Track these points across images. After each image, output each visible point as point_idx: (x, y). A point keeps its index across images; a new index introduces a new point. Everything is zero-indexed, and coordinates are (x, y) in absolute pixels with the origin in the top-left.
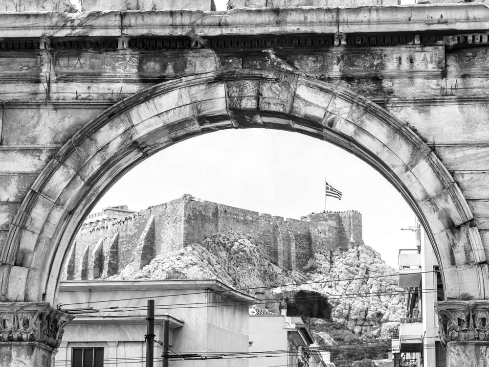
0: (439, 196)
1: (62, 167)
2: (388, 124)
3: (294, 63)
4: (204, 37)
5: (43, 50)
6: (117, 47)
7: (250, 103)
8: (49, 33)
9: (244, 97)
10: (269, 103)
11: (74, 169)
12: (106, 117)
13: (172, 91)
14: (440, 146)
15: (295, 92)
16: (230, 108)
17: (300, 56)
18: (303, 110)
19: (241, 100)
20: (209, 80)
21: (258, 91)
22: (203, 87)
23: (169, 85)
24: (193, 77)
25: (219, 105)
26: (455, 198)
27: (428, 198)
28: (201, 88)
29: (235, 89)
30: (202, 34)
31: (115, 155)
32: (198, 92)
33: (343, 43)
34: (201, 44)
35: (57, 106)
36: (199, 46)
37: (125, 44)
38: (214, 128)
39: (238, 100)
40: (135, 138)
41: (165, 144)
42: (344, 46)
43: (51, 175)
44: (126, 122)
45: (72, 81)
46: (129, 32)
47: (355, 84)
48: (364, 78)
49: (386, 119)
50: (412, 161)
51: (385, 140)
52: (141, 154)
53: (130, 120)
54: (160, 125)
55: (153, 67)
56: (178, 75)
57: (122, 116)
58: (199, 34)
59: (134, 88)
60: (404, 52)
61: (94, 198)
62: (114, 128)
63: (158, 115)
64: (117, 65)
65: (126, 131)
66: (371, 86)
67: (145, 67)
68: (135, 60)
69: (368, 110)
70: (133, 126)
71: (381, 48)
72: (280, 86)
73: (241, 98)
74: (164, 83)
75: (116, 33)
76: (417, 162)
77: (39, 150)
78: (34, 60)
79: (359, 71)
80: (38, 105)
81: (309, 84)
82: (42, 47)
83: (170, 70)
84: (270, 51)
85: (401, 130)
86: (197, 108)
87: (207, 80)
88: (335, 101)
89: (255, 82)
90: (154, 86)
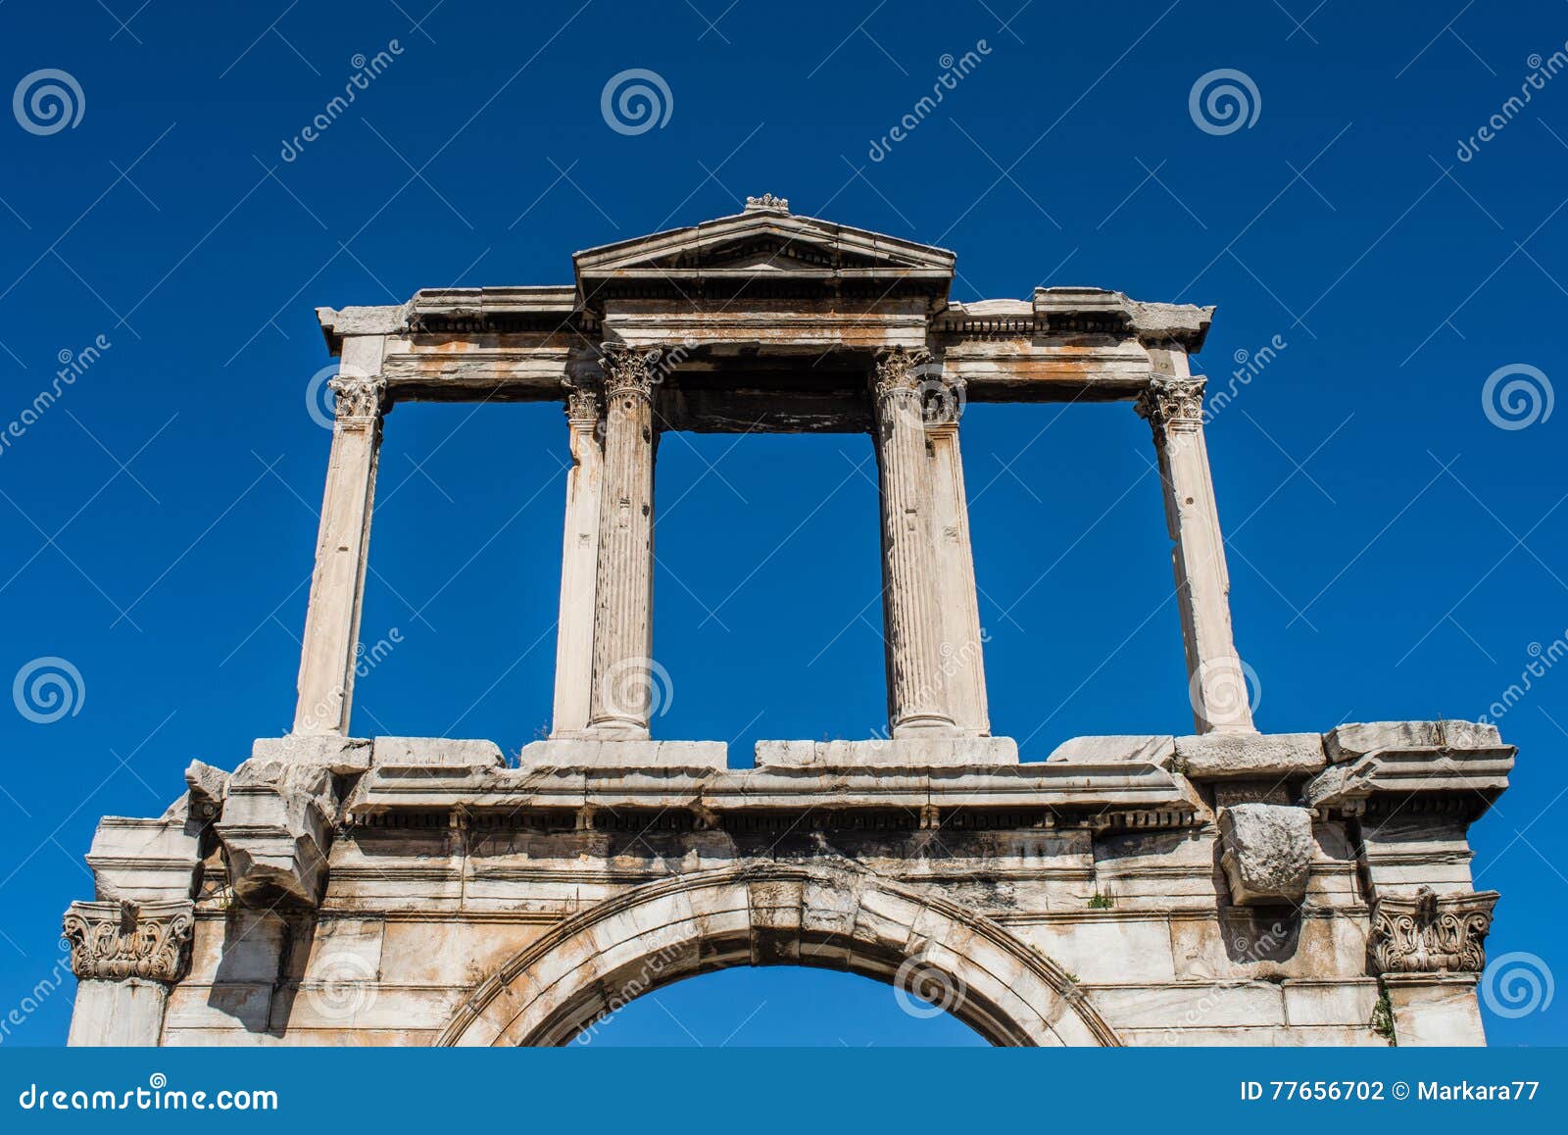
1: (479, 1019)
2: (1011, 951)
3: (857, 856)
4: (716, 811)
5: (455, 828)
6: (574, 826)
7: (788, 918)
8: (468, 799)
9: (778, 908)
10: (819, 919)
11: (499, 1023)
12: (555, 938)
13: (660, 897)
14: (1095, 987)
15: (859, 901)
16: (755, 926)
17: (866, 846)
18: (874, 930)
19: (774, 912)
20: (723, 880)
21: (801, 899)
22: (712, 891)
23: (657, 887)
24: (695, 875)
25: (741, 924)
28: (708, 893)
29: (763, 895)
30: (714, 806)
31: (568, 1002)
32: (705, 899)
33: (935, 823)
34: (708, 823)
35: (473, 919)
36: (705, 826)
37: (587, 820)
39: (768, 912)
40: (601, 973)
42: (936, 828)
44: (587, 946)
45: (500, 879)
46: (598, 800)
47: (954, 889)
48: (967, 880)
49: (1009, 945)
50: (1053, 1013)
51: (1007, 979)
53: (593, 943)
54: (643, 952)
56: (672, 871)
57: (580, 937)
58: (708, 806)
59: (602, 892)
60: (1028, 838)
62: (566, 956)
63: (639, 936)
64: (573, 854)
65: (587, 961)
66: (980, 893)
67: (619, 858)
68: (603, 847)
69: (978, 930)
70: (598, 953)
71: (993, 832)
72: (835, 891)
73: (773, 909)
74: (649, 884)
75: (575, 801)
76: (1061, 1012)
77: (440, 990)
78: (438, 844)
79: (959, 869)
80: (443, 918)
81: (882, 888)
82: (453, 824)
83: (659, 864)
84: (818, 836)
85: (1032, 962)
86: (702, 925)
87: (718, 881)
88: (925, 915)
89: (795, 885)
90: (634, 889)
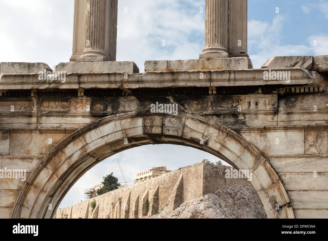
0: (270, 188)
1: (45, 169)
2: (241, 143)
3: (184, 105)
4: (130, 89)
5: (33, 97)
6: (78, 95)
7: (157, 130)
8: (36, 86)
9: (154, 126)
10: (169, 130)
11: (52, 170)
12: (71, 139)
13: (110, 122)
14: (272, 157)
15: (184, 123)
16: (144, 133)
17: (188, 101)
18: (189, 135)
19: (152, 128)
20: (133, 115)
21: (163, 123)
22: (129, 120)
23: (109, 119)
24: (123, 114)
25: (139, 132)
26: (279, 189)
27: (263, 189)
28: (128, 121)
29: (148, 121)
30: (128, 87)
31: (77, 162)
32: (126, 123)
33: (214, 92)
34: (128, 94)
35: (42, 132)
36: (127, 94)
37: (82, 93)
38: (139, 144)
39: (150, 128)
40: (88, 151)
41: (110, 154)
42: (215, 94)
43: (38, 174)
44: (83, 142)
45: (51, 116)
46: (83, 86)
47: (222, 118)
48: (227, 115)
50: (254, 167)
51: (238, 153)
52: (94, 160)
53: (85, 140)
54: (104, 143)
55: (99, 107)
56: (114, 112)
57: (81, 138)
58: (126, 87)
59: (88, 121)
60: (252, 98)
61: (66, 187)
62: (75, 145)
63: (102, 137)
64: (77, 106)
65: (83, 147)
66: (232, 120)
67: (94, 107)
68: (89, 103)
69: (228, 135)
70: (87, 144)
71: (238, 95)
72: (176, 120)
73: (152, 127)
74: (105, 118)
75: (76, 87)
76: (257, 167)
77: (32, 159)
78: (28, 103)
79: (224, 110)
80: (31, 131)
81: (193, 118)
82: (32, 95)
83: (109, 110)
84: (170, 98)
85: (248, 147)
86: (125, 133)
87: (131, 116)
88: (209, 129)
89: (161, 117)
90: (99, 119)
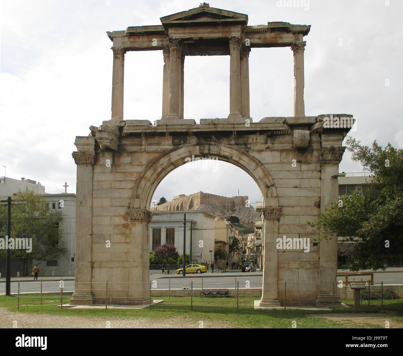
0: (264, 178)
1: (149, 170)
3: (220, 140)
4: (193, 132)
6: (166, 135)
7: (207, 151)
8: (144, 131)
10: (212, 151)
11: (153, 170)
12: (163, 155)
13: (182, 148)
14: (264, 163)
15: (220, 148)
16: (201, 153)
17: (222, 138)
18: (223, 153)
19: (204, 150)
20: (194, 145)
21: (209, 148)
23: (182, 146)
24: (189, 144)
25: (198, 153)
26: (268, 178)
27: (260, 178)
29: (202, 147)
30: (192, 131)
31: (166, 167)
32: (191, 148)
33: (235, 133)
35: (148, 153)
36: (191, 135)
37: (168, 134)
40: (171, 162)
42: (236, 135)
43: (146, 172)
45: (152, 145)
46: (169, 131)
47: (239, 146)
48: (241, 144)
49: (248, 156)
51: (247, 162)
52: (174, 167)
53: (170, 156)
54: (179, 158)
55: (177, 141)
56: (184, 143)
57: (168, 155)
58: (191, 131)
59: (171, 147)
60: (254, 137)
62: (165, 159)
63: (178, 155)
64: (166, 140)
65: (169, 160)
66: (244, 146)
67: (174, 141)
68: (171, 139)
69: (243, 153)
70: (171, 158)
71: (247, 135)
72: (216, 146)
74: (180, 146)
75: (165, 131)
76: (257, 168)
77: (142, 165)
78: (140, 139)
79: (240, 142)
80: (142, 152)
81: (225, 146)
82: (142, 135)
83: (182, 142)
84: (213, 136)
85: (253, 159)
86: (190, 153)
88: (233, 151)
89: (208, 145)
90: (177, 146)
